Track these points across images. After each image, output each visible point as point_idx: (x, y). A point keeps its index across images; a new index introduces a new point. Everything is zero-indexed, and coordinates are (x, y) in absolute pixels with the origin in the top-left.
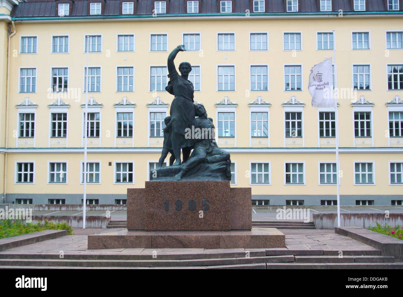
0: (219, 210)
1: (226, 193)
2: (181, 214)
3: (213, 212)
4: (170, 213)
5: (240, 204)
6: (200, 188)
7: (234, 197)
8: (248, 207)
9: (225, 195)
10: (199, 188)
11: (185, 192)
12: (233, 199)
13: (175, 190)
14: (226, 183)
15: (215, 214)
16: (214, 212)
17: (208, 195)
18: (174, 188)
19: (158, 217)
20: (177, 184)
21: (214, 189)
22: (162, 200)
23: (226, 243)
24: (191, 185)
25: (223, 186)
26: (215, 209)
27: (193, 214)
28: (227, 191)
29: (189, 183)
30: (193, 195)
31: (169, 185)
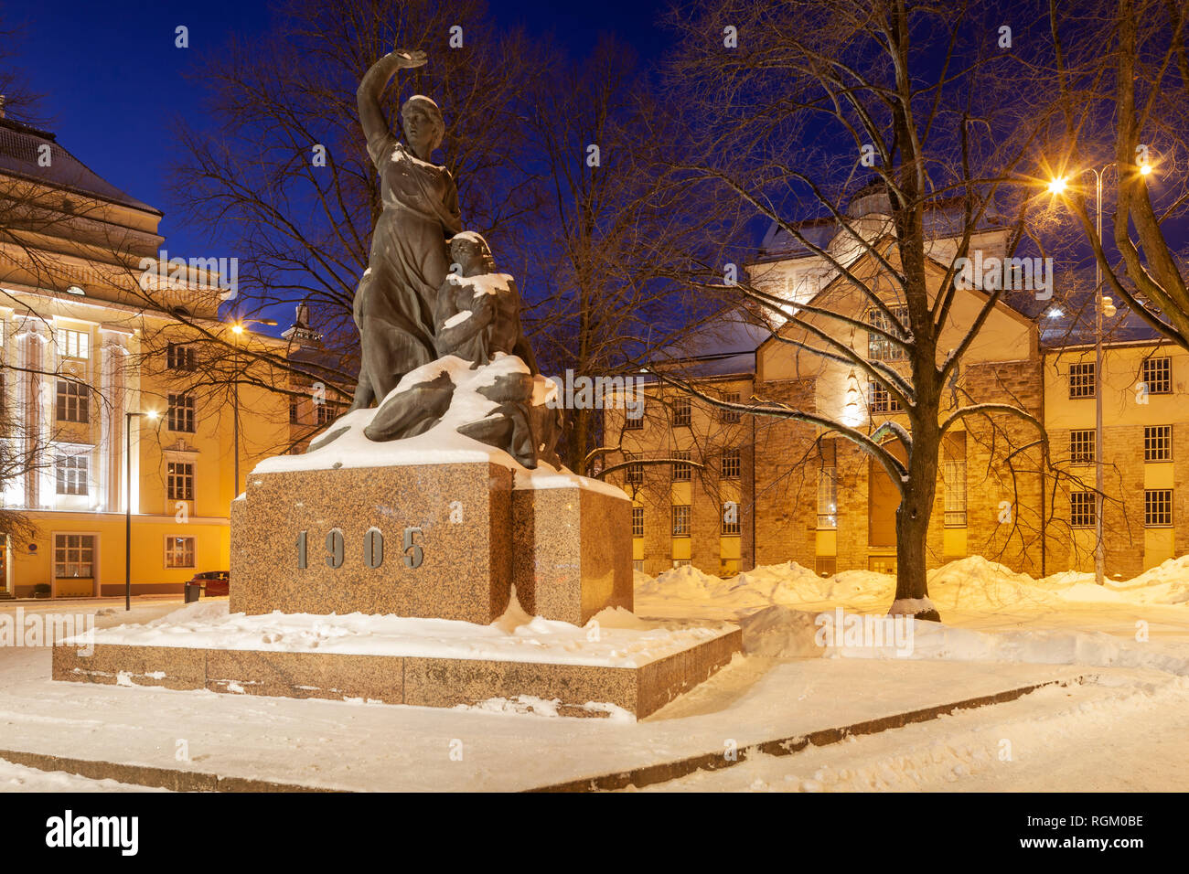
0: (454, 567)
1: (475, 505)
2: (342, 578)
3: (434, 574)
4: (312, 578)
5: (544, 547)
6: (397, 492)
7: (524, 524)
8: (568, 556)
9: (473, 513)
10: (393, 493)
11: (352, 506)
12: (520, 531)
13: (326, 501)
14: (478, 471)
15: (440, 582)
16: (438, 574)
17: (420, 514)
18: (323, 494)
19: (279, 588)
20: (330, 481)
21: (438, 495)
22: (289, 535)
23: (423, 688)
24: (370, 483)
25: (467, 480)
26: (440, 562)
27: (376, 579)
28: (481, 500)
29: (364, 476)
30: (376, 517)
31: (308, 483)
